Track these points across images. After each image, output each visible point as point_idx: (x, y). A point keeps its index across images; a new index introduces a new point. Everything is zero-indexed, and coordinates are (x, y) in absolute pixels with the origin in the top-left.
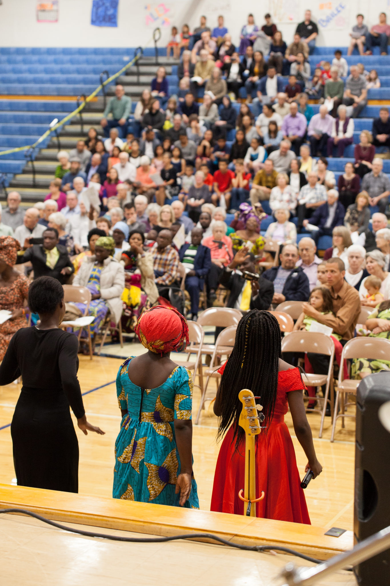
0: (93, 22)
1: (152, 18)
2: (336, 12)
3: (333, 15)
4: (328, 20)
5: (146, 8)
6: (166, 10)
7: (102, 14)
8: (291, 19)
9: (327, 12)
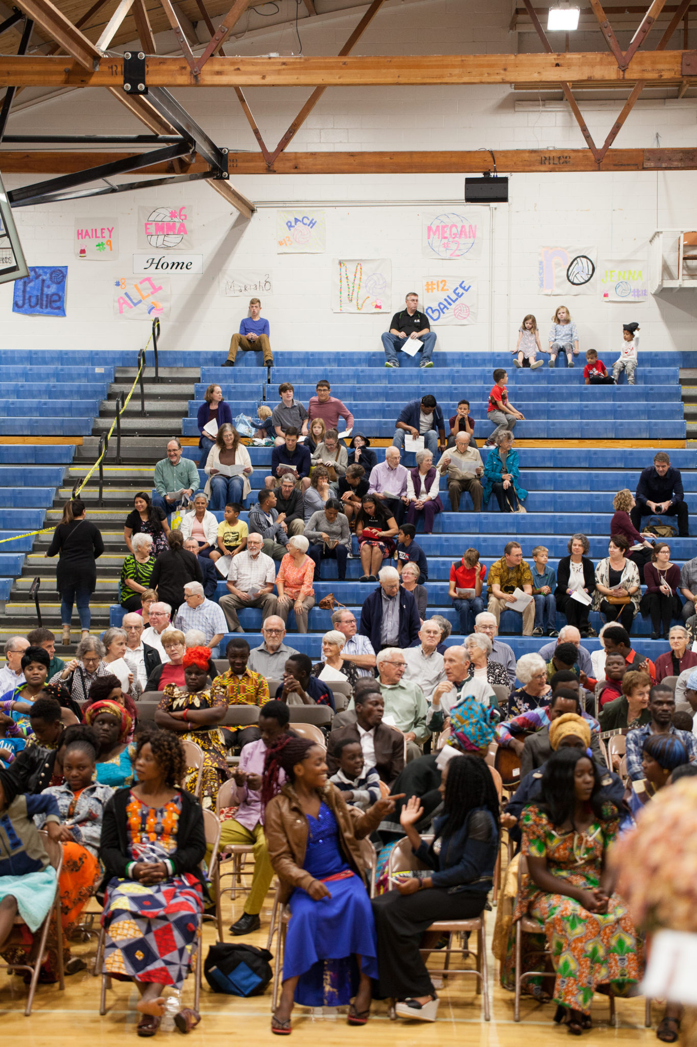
0: (17, 307)
1: (129, 301)
2: (454, 297)
3: (449, 301)
4: (441, 309)
5: (118, 284)
6: (156, 289)
7: (36, 293)
8: (377, 307)
9: (441, 296)
